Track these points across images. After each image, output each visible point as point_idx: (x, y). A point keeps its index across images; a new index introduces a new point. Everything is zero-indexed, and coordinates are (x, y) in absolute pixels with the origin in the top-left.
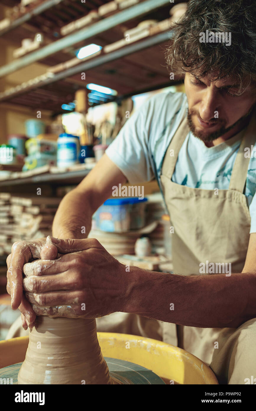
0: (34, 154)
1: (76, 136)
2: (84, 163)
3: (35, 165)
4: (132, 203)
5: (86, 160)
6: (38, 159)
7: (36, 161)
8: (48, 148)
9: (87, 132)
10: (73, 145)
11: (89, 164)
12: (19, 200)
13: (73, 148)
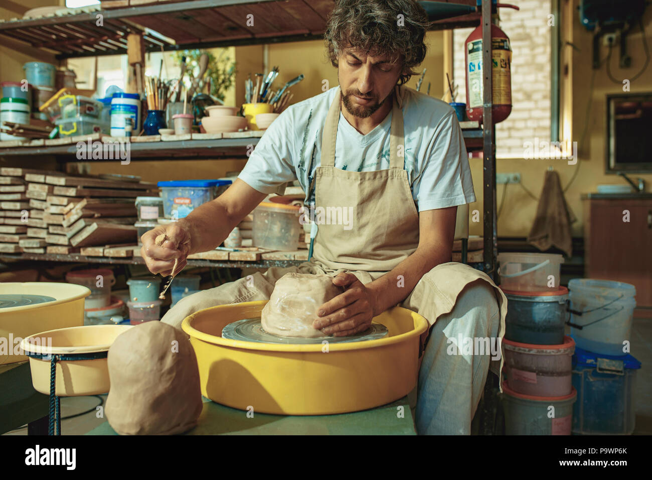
0: (70, 115)
1: (136, 97)
2: (159, 134)
3: (74, 131)
4: (217, 185)
5: (161, 131)
6: (78, 123)
7: (75, 124)
8: (90, 109)
9: (156, 94)
10: (133, 108)
11: (164, 135)
12: (45, 179)
13: (134, 112)
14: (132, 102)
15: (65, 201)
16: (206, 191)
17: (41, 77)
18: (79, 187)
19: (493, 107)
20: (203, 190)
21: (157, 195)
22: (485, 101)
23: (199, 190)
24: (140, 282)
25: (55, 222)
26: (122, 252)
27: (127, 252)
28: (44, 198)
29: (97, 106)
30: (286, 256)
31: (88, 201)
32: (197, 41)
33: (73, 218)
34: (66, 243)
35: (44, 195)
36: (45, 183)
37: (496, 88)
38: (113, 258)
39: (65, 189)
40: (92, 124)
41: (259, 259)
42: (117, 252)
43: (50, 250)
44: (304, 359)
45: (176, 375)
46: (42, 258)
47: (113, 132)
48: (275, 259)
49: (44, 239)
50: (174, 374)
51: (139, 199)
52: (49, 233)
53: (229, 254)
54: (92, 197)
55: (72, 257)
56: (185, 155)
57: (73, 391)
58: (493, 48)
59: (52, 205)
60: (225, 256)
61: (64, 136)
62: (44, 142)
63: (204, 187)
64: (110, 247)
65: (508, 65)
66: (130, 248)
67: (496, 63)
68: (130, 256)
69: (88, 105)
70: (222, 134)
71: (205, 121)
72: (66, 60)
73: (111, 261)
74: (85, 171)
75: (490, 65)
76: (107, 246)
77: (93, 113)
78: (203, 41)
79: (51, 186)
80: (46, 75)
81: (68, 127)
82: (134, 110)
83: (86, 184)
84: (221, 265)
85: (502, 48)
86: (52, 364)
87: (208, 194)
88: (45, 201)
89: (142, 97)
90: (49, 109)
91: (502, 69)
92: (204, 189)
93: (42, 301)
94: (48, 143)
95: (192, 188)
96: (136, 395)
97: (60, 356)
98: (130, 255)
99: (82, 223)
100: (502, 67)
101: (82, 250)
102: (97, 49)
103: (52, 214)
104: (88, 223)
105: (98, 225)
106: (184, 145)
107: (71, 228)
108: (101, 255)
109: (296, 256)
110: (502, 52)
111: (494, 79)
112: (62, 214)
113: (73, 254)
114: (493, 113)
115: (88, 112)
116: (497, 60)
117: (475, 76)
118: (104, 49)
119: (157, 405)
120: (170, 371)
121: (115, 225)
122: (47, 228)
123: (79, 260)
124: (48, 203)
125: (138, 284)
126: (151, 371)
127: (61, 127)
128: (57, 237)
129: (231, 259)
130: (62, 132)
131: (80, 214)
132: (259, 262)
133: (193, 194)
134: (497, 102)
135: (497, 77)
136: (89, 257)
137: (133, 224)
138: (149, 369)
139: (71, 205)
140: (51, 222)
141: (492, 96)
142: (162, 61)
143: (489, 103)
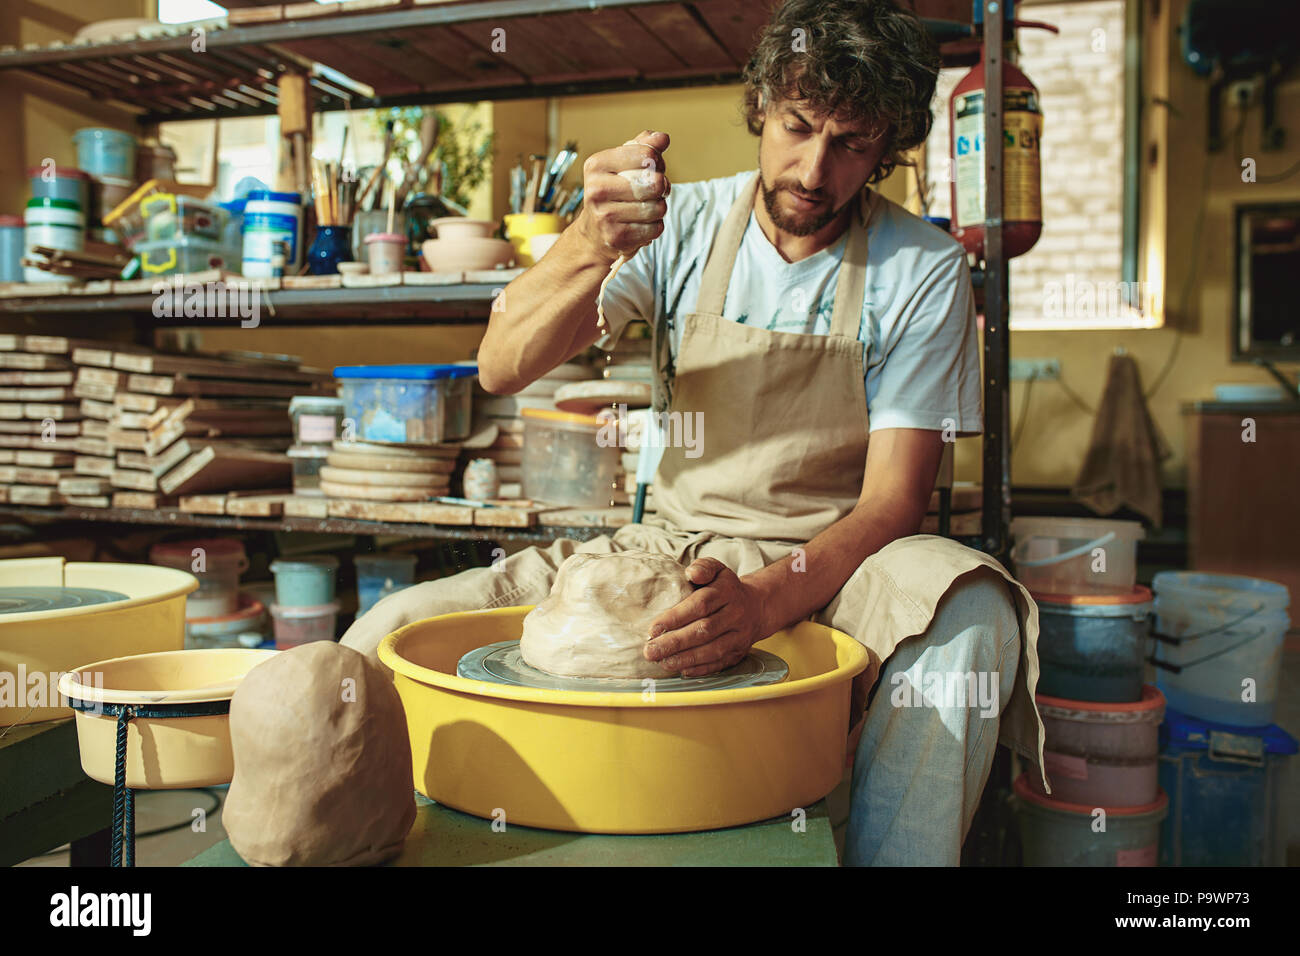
0: (164, 234)
1: (295, 199)
2: (337, 272)
3: (170, 265)
4: (453, 375)
5: (342, 266)
6: (180, 250)
7: (172, 253)
8: (203, 222)
9: (334, 193)
10: (287, 222)
11: (349, 275)
12: (112, 359)
13: (288, 229)
14: (286, 209)
15: (150, 404)
16: (431, 387)
17: (109, 160)
18: (179, 377)
19: (1005, 225)
20: (424, 386)
21: (333, 394)
22: (990, 214)
23: (416, 385)
24: (296, 566)
25: (130, 445)
26: (261, 505)
27: (272, 506)
28: (108, 396)
29: (216, 217)
30: (587, 518)
31: (196, 405)
32: (416, 89)
33: (167, 437)
34: (152, 486)
35: (109, 392)
36: (111, 368)
37: (1011, 188)
38: (245, 518)
39: (150, 380)
40: (206, 252)
41: (533, 523)
42: (253, 507)
43: (121, 500)
44: (618, 722)
45: (364, 749)
46: (104, 516)
47: (248, 268)
48: (564, 524)
49: (107, 478)
50: (361, 747)
51: (298, 402)
52: (118, 467)
53: (474, 513)
54: (204, 396)
55: (164, 515)
56: (389, 314)
57: (160, 778)
58: (1007, 107)
59: (126, 411)
60: (465, 517)
61: (152, 275)
62: (112, 287)
63: (428, 378)
64: (240, 496)
65: (1035, 144)
66: (277, 499)
67: (1011, 139)
68: (278, 514)
69: (199, 215)
70: (464, 276)
71: (429, 249)
72: (158, 127)
73: (240, 524)
74: (191, 345)
75: (999, 142)
76: (233, 495)
77: (209, 229)
78: (429, 89)
79: (125, 374)
80: (119, 153)
81: (159, 257)
82: (289, 225)
83: (195, 371)
84: (458, 535)
85: (1023, 108)
86: (119, 725)
87: (434, 393)
88: (111, 402)
89: (306, 200)
90: (124, 222)
91: (1024, 151)
92: (426, 382)
93: (102, 600)
94: (120, 288)
95: (403, 381)
96: (285, 787)
97: (135, 708)
98: (277, 512)
99: (183, 448)
100: (1023, 146)
101: (182, 502)
102: (218, 105)
103: (127, 429)
104: (196, 448)
105: (215, 451)
106: (387, 296)
107: (163, 457)
108: (220, 511)
109: (607, 520)
110: (1024, 116)
111: (1007, 169)
112: (144, 430)
113: (165, 510)
114: (1004, 237)
115: (198, 228)
116: (1014, 131)
117: (968, 164)
118: (231, 105)
119: (325, 808)
120: (353, 741)
121: (249, 453)
122: (115, 458)
123: (177, 522)
124: (117, 409)
125: (293, 571)
126: (315, 740)
127: (145, 257)
128: (134, 475)
129: (479, 522)
130: (147, 267)
131: (181, 429)
132: (533, 529)
133: (405, 394)
134: (1011, 216)
135: (1012, 167)
136: (197, 515)
137: (284, 451)
138: (310, 736)
139: (163, 412)
140: (122, 444)
141: (1003, 204)
142: (346, 130)
143: (996, 217)
